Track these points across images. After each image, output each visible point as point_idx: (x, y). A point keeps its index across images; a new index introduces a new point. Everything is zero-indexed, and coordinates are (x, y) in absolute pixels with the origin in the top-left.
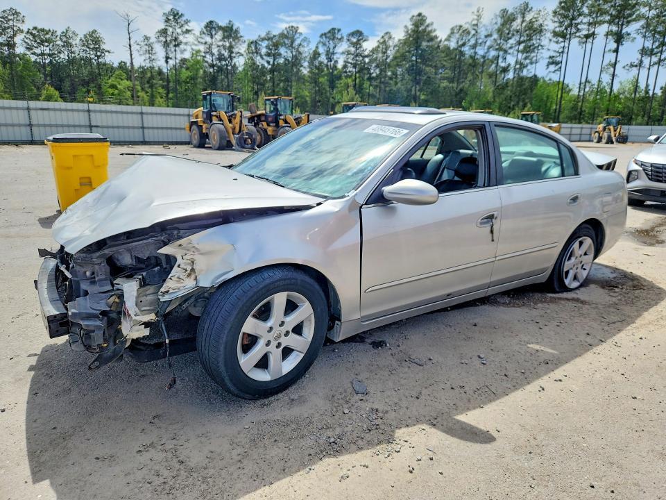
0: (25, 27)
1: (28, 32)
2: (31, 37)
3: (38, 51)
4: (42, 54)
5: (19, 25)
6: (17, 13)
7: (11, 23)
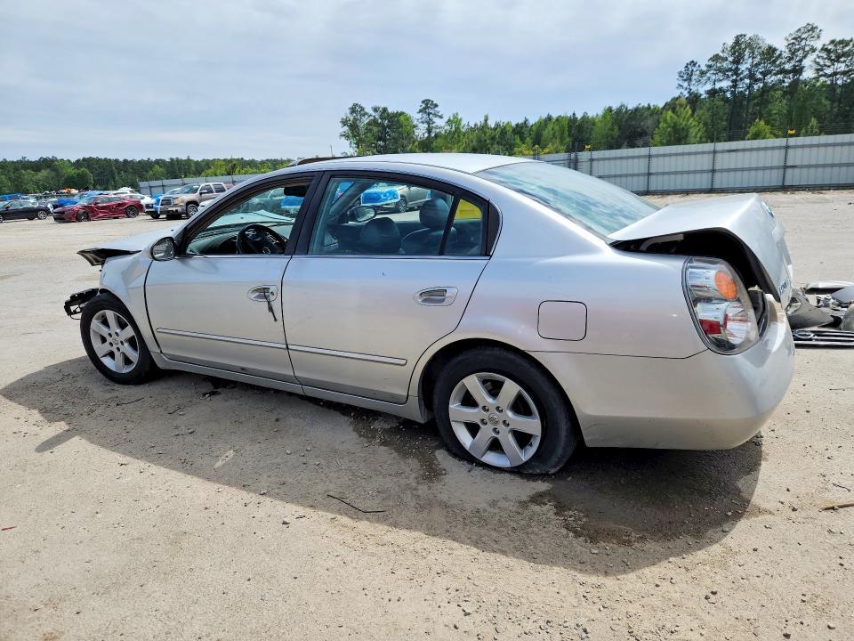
0: (818, 45)
1: (822, 49)
2: (824, 55)
3: (829, 71)
4: (835, 74)
5: (812, 43)
6: (813, 29)
7: (803, 43)
